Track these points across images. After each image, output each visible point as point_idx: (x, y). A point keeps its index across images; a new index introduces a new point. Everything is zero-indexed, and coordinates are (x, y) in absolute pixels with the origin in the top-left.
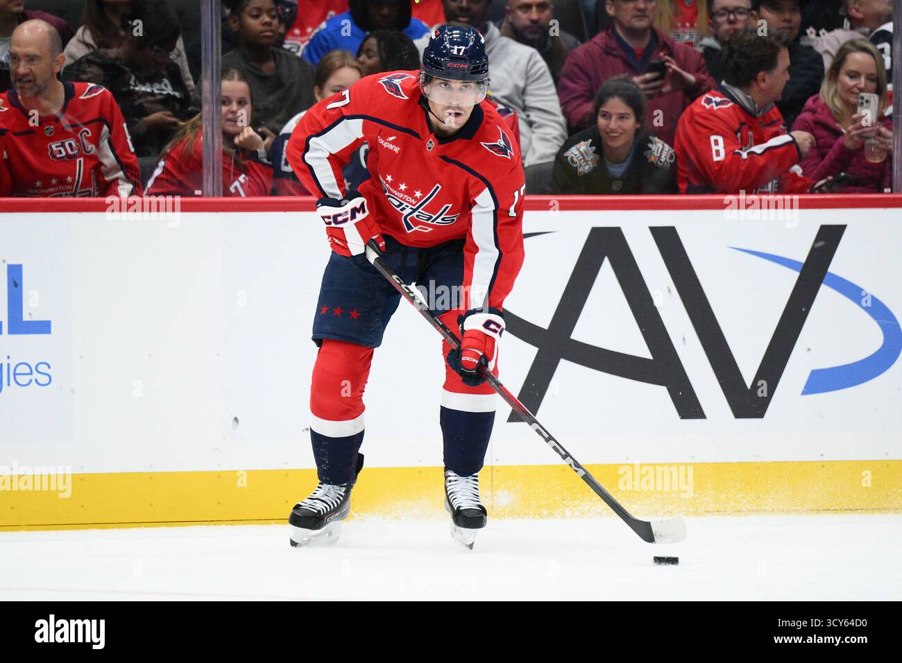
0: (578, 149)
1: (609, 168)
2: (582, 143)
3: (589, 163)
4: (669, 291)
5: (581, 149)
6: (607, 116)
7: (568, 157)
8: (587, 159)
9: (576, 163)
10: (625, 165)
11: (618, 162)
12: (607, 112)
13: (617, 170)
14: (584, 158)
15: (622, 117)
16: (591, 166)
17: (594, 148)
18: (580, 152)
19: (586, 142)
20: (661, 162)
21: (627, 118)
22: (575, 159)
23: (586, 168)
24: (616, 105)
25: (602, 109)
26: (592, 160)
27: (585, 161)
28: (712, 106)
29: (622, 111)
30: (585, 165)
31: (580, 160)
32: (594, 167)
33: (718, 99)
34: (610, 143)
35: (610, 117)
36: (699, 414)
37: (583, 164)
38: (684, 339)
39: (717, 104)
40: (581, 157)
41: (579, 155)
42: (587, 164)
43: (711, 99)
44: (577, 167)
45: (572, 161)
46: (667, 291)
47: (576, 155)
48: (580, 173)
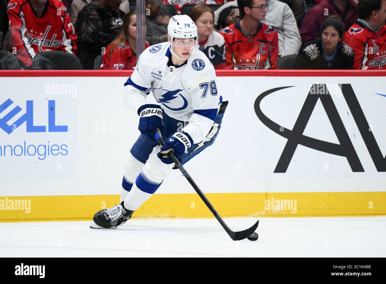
0: (311, 48)
1: (325, 57)
2: (312, 45)
3: (316, 54)
4: (348, 113)
5: (312, 48)
6: (327, 34)
7: (306, 51)
8: (315, 53)
9: (310, 54)
10: (333, 56)
11: (330, 54)
12: (327, 32)
13: (329, 58)
14: (313, 52)
15: (333, 35)
16: (317, 56)
17: (317, 48)
18: (311, 49)
19: (313, 45)
20: (349, 53)
21: (335, 36)
22: (309, 53)
23: (314, 57)
24: (331, 30)
25: (325, 31)
26: (317, 53)
27: (314, 53)
28: (353, 33)
29: (333, 32)
30: (314, 55)
31: (312, 53)
32: (318, 56)
33: (356, 29)
34: (327, 46)
35: (328, 35)
36: (362, 170)
37: (313, 55)
38: (354, 135)
39: (356, 32)
40: (312, 52)
41: (311, 51)
42: (315, 55)
43: (353, 29)
44: (310, 56)
45: (308, 53)
46: (347, 113)
47: (310, 51)
48: (312, 59)
